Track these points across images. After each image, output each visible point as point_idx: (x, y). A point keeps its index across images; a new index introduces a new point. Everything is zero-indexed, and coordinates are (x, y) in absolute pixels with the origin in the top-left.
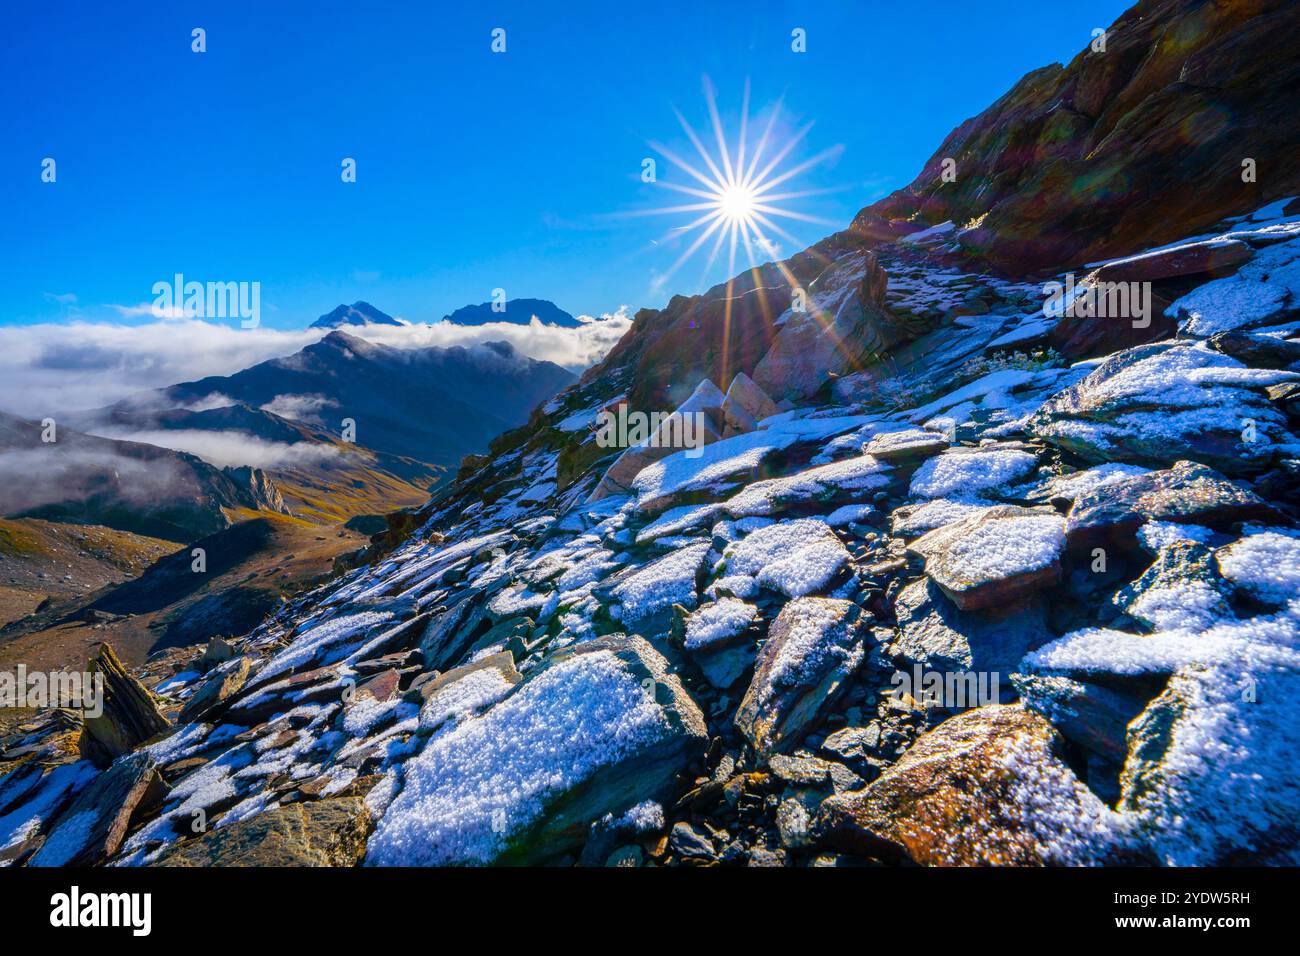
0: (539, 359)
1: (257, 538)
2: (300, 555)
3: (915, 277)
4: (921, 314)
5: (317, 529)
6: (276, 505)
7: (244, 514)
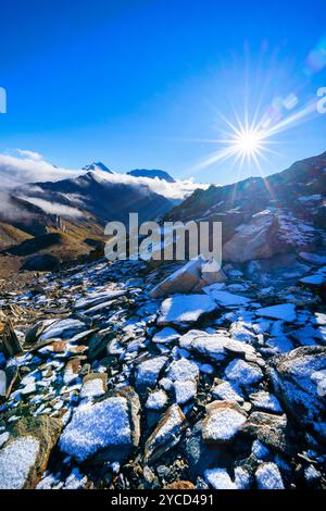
0: (159, 193)
1: (56, 239)
2: (68, 248)
3: (294, 223)
4: (290, 244)
5: (74, 240)
6: (63, 230)
7: (53, 231)
